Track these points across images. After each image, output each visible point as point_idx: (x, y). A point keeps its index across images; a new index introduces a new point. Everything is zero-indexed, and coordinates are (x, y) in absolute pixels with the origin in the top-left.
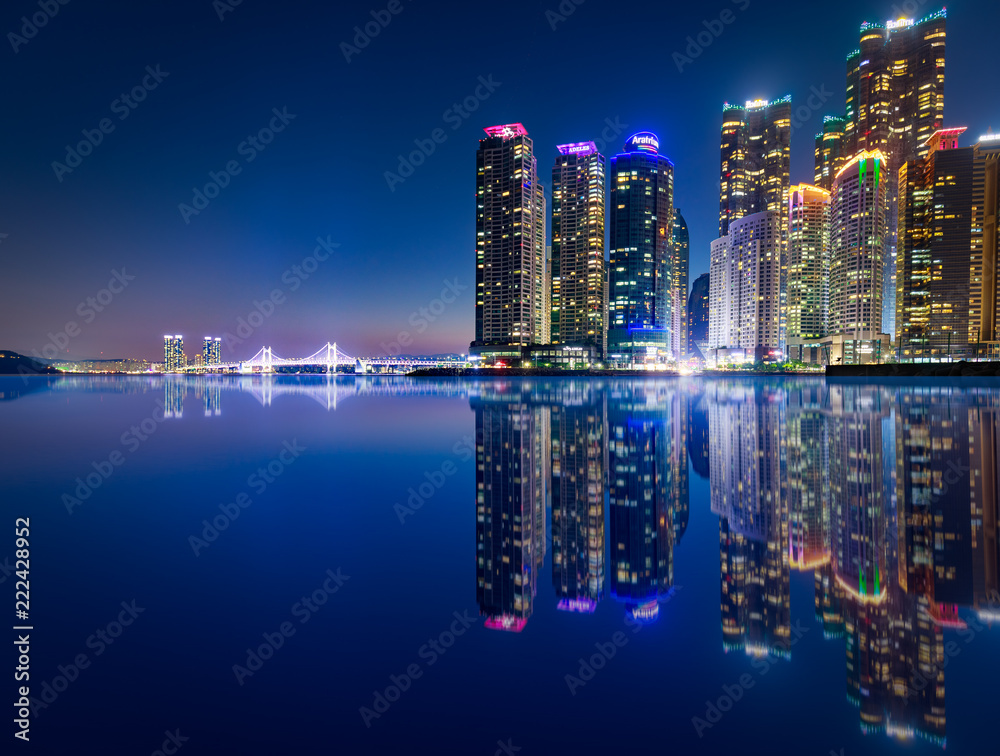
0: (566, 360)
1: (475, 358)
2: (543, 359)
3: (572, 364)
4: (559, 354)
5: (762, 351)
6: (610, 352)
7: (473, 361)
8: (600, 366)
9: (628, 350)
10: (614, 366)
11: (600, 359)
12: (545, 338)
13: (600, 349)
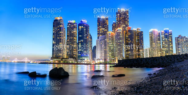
0: (69, 61)
1: (52, 60)
2: (65, 61)
3: (71, 62)
4: (68, 60)
5: (105, 60)
6: (78, 60)
7: (52, 61)
8: (76, 62)
9: (81, 59)
10: (79, 62)
11: (76, 61)
12: (65, 57)
13: (76, 59)
